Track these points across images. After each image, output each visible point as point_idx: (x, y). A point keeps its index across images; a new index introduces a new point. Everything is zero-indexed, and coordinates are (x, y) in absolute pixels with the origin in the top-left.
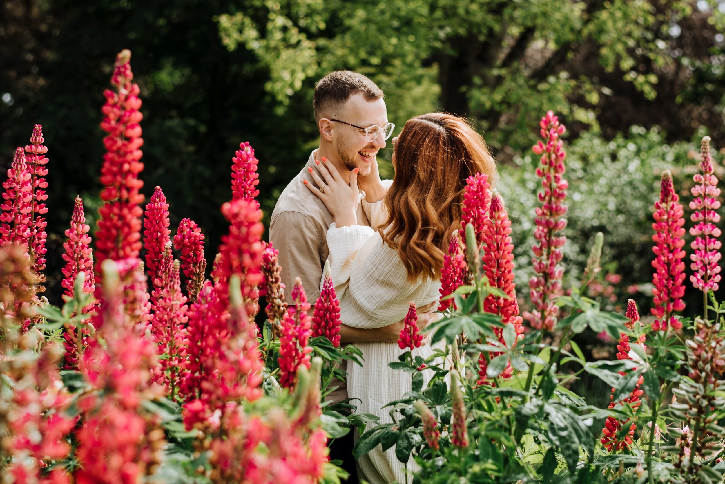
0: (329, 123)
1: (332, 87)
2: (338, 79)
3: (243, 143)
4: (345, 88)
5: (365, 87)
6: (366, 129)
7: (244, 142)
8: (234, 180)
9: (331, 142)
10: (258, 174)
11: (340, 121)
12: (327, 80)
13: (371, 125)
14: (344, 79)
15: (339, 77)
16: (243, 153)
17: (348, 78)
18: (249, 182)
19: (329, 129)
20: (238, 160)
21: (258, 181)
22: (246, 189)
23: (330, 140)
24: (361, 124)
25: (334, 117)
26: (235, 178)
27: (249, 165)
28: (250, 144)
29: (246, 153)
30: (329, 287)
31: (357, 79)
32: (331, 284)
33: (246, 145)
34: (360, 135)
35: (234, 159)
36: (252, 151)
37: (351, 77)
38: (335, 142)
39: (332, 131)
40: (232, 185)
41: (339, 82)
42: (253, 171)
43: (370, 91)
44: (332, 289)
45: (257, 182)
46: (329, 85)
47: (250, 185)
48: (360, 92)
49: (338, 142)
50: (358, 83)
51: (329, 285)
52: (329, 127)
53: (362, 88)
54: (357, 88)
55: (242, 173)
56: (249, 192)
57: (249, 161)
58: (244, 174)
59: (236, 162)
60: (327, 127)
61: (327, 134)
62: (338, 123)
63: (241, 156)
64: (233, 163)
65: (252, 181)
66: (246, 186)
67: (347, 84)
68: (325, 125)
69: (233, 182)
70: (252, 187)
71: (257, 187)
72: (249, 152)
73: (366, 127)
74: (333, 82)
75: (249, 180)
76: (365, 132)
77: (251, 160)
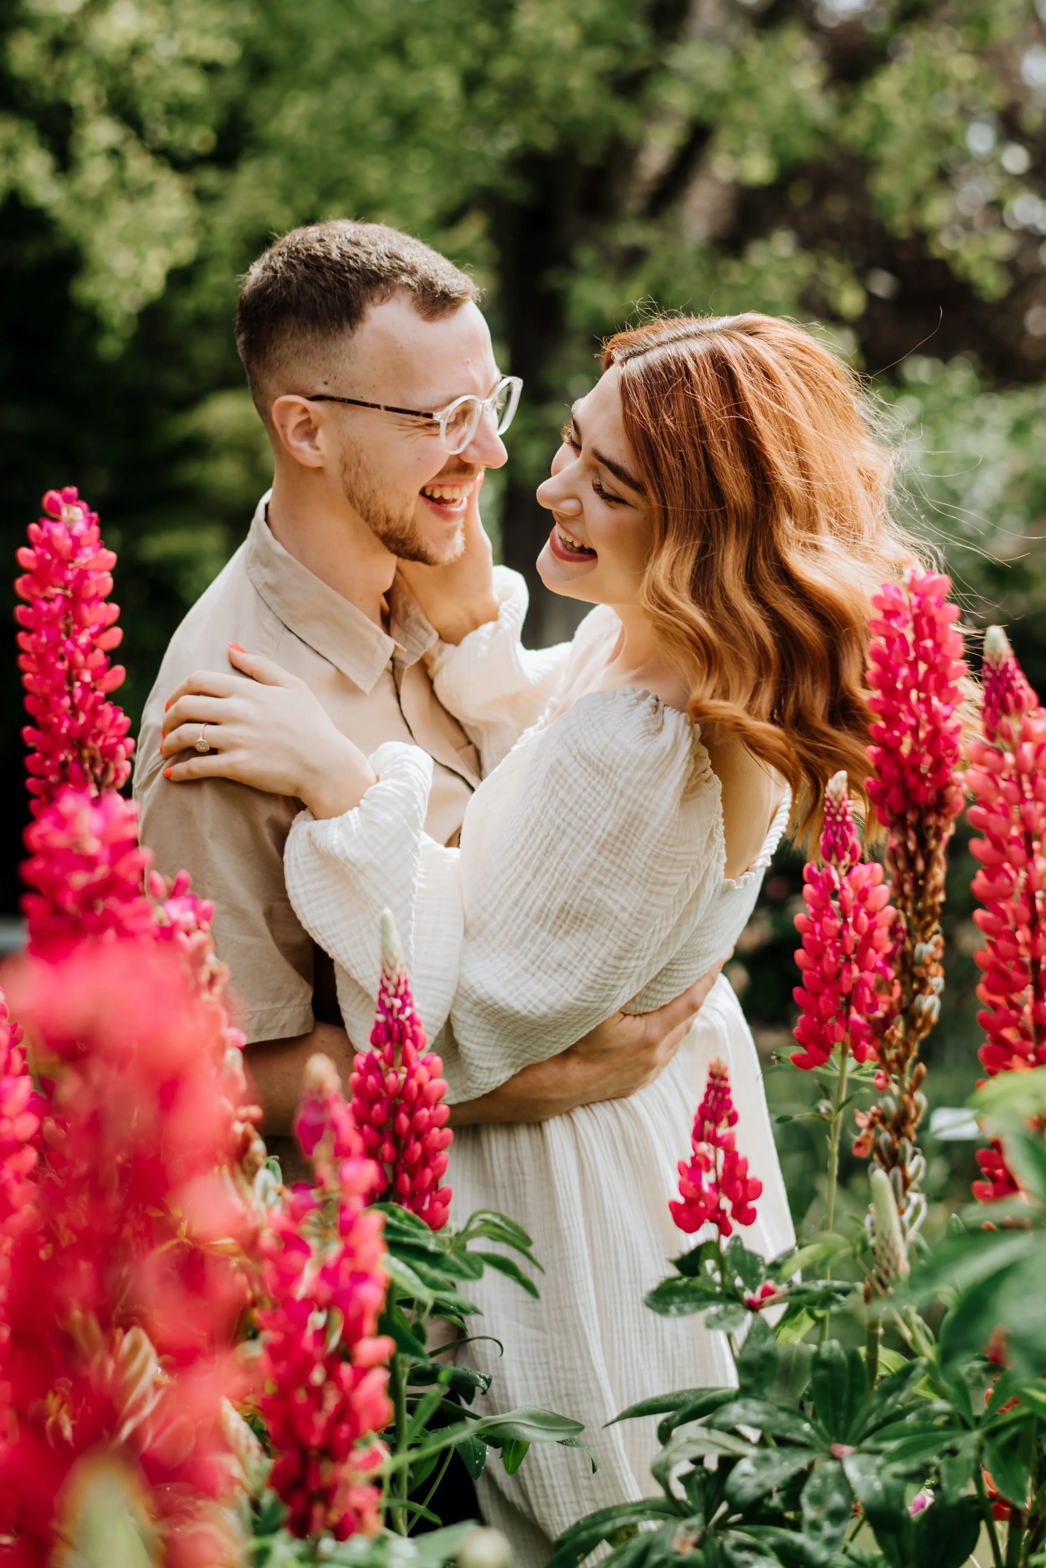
0: (305, 411)
1: (301, 287)
2: (315, 258)
3: (53, 494)
4: (344, 284)
5: (412, 272)
6: (438, 417)
7: (59, 488)
8: (29, 632)
9: (320, 470)
10: (115, 608)
11: (343, 400)
12: (279, 263)
13: (451, 400)
14: (335, 255)
15: (318, 249)
16: (58, 530)
17: (350, 250)
18: (83, 639)
19: (309, 431)
20: (40, 558)
21: (118, 632)
22: (73, 665)
23: (318, 463)
24: (419, 402)
25: (321, 389)
26: (30, 624)
27: (83, 574)
28: (82, 496)
29: (69, 530)
30: (401, 1010)
31: (383, 247)
32: (405, 998)
33: (68, 500)
34: (421, 438)
35: (25, 554)
36: (90, 521)
37: (357, 244)
38: (334, 470)
39: (321, 437)
40: (20, 651)
41: (320, 268)
42: (97, 598)
43: (432, 285)
44: (411, 1018)
45: (115, 637)
46: (287, 282)
47: (90, 648)
48: (398, 292)
49: (345, 467)
50: (386, 263)
51: (398, 1003)
52: (309, 421)
53: (405, 278)
54: (386, 281)
55: (56, 606)
56: (87, 677)
57: (80, 561)
58: (64, 611)
59: (33, 565)
60: (300, 424)
61: (305, 445)
62: (337, 406)
63: (48, 543)
64: (20, 571)
65: (95, 636)
66: (71, 655)
67: (352, 270)
68: (295, 419)
69: (24, 640)
70: (98, 658)
71: (114, 656)
72: (80, 527)
73: (437, 408)
74: (300, 268)
75: (82, 627)
76: (438, 425)
77: (87, 557)
